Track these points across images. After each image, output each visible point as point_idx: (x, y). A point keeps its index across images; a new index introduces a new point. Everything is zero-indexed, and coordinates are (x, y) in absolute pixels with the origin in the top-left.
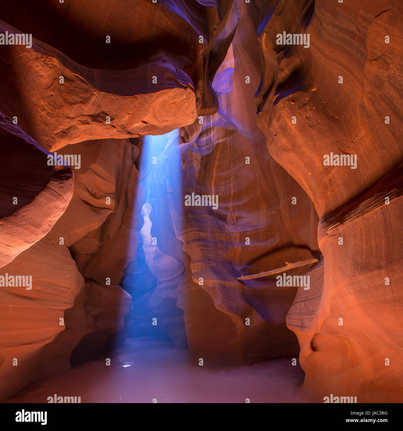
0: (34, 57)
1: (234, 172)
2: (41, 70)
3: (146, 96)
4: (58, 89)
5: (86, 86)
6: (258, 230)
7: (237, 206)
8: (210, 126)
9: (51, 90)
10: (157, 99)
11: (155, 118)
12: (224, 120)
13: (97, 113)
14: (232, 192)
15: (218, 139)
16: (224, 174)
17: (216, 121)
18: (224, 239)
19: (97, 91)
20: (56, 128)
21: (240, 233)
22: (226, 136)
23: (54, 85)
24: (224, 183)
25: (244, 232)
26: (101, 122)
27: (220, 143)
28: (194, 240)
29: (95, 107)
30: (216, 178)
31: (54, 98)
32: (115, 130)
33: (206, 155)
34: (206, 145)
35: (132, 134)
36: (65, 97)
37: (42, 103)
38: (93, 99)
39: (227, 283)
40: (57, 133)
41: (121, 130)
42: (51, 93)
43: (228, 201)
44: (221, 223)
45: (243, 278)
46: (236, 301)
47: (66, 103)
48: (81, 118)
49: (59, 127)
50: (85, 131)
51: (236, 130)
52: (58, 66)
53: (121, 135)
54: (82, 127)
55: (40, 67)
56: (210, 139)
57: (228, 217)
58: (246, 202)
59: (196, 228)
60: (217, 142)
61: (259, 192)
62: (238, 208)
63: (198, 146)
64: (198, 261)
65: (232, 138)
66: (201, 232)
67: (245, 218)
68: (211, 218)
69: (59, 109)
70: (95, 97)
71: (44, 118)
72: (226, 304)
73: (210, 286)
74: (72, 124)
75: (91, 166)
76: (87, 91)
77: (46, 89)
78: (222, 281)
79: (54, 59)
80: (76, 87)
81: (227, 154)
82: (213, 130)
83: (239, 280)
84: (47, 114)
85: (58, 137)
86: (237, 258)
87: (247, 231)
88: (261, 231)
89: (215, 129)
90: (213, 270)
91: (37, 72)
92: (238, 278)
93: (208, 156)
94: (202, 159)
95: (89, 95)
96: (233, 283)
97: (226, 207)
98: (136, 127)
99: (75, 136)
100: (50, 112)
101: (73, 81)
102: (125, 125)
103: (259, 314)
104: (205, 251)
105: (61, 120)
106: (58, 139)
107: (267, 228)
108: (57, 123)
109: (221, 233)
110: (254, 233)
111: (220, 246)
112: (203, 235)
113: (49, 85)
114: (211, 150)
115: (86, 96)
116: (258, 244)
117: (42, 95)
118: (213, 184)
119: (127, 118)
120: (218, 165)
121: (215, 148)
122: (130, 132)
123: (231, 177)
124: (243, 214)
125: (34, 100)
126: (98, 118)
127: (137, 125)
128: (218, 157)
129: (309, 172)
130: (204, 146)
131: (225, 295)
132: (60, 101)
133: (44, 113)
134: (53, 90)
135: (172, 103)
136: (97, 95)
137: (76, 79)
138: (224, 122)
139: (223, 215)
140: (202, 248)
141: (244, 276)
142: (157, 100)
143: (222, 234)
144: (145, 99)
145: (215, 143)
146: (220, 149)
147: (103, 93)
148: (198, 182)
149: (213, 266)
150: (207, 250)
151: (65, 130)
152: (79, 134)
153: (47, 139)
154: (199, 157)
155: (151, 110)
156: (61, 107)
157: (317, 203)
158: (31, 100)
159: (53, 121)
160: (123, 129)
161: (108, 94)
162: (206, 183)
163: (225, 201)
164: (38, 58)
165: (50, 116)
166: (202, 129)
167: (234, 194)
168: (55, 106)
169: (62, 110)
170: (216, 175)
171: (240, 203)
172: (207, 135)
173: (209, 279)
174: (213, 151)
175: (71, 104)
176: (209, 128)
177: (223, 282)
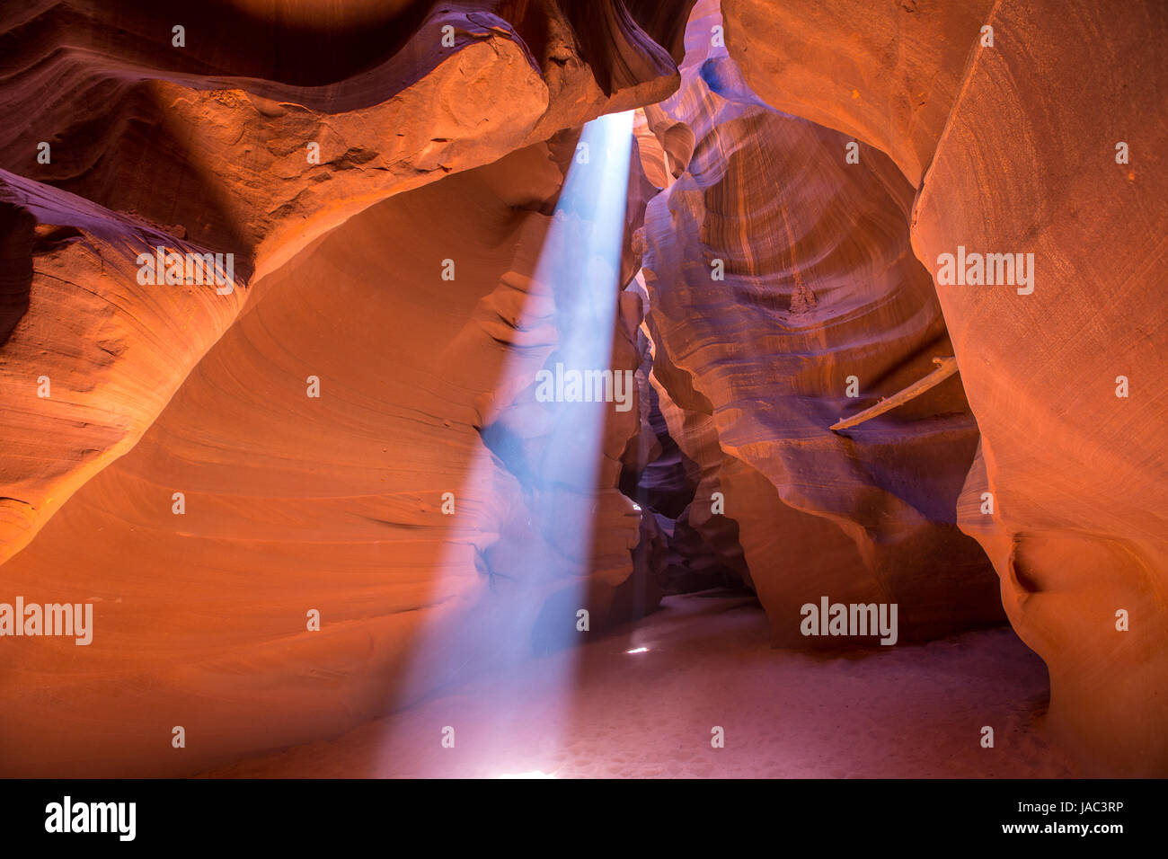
0: (197, 99)
1: (784, 199)
2: (217, 116)
3: (416, 88)
4: (255, 137)
5: (303, 116)
6: (871, 306)
7: (810, 268)
8: (711, 128)
9: (244, 143)
10: (440, 84)
11: (458, 124)
12: (736, 104)
13: (340, 154)
14: (792, 243)
15: (732, 146)
16: (764, 211)
17: (719, 114)
18: (785, 345)
19: (328, 116)
20: (269, 202)
21: (826, 323)
22: (747, 133)
23: (247, 133)
24: (768, 229)
25: (834, 320)
26: (352, 168)
27: (738, 151)
28: (713, 363)
29: (334, 145)
30: (748, 225)
31: (252, 154)
32: (389, 175)
33: (713, 187)
34: (711, 167)
35: (427, 172)
36: (272, 147)
37: (233, 169)
38: (324, 132)
39: (803, 443)
40: (273, 212)
41: (402, 171)
42: (246, 147)
43: (789, 265)
44: (776, 314)
45: (843, 424)
46: (834, 482)
47: (275, 155)
48: (313, 173)
49: (273, 199)
50: (329, 194)
51: (766, 114)
52: (249, 100)
53: (407, 181)
54: (320, 188)
55: (214, 112)
56: (716, 152)
57: (793, 298)
58: (830, 255)
59: (713, 338)
60: (731, 152)
61: (854, 222)
62: (816, 272)
63: (692, 175)
64: (728, 406)
65: (761, 132)
66: (725, 342)
67: (834, 289)
68: (747, 308)
69: (266, 170)
70: (326, 127)
71: (243, 193)
72: (807, 491)
73: (761, 456)
74: (299, 189)
75: (503, 277)
76: (309, 123)
77: (234, 145)
78: (789, 440)
79: (238, 92)
80: (289, 124)
81: (759, 169)
82: (719, 133)
83: (835, 432)
84: (246, 185)
85: (275, 219)
86: (828, 381)
87: (842, 317)
88: (879, 307)
89: (722, 130)
90: (765, 418)
91: (211, 122)
92: (832, 428)
93: (718, 188)
94: (706, 197)
95: (314, 129)
96: (820, 441)
97: (786, 278)
98: (428, 155)
99: (312, 208)
100: (251, 179)
101: (281, 116)
102: (405, 160)
103: (911, 508)
104: (741, 382)
105: (273, 186)
106: (277, 221)
107: (894, 297)
108: (268, 195)
109: (775, 334)
110: (863, 317)
111: (776, 363)
112: (730, 348)
113: (238, 137)
114: (723, 173)
115: (308, 132)
116: (877, 339)
117: (229, 156)
118: (744, 239)
119: (401, 144)
120: (745, 197)
121: (729, 165)
122: (422, 169)
123: (781, 212)
124: (831, 282)
125: (218, 167)
126: (345, 162)
127: (427, 151)
128: (741, 182)
129: (851, 91)
130: (706, 171)
131: (801, 470)
132: (265, 156)
133: (240, 185)
134: (248, 142)
135: (478, 82)
136: (329, 123)
137: (285, 111)
138: (736, 107)
139: (780, 296)
140: (731, 375)
141: (844, 418)
142: (442, 86)
143: (778, 337)
144: (417, 94)
145: (727, 156)
146: (741, 163)
147: (339, 115)
148: (708, 244)
149: (763, 410)
150: (744, 378)
151: (289, 203)
152: (319, 202)
153: (253, 225)
154: (699, 196)
155: (438, 110)
156: (268, 165)
157: (902, 161)
158: (213, 169)
159: (259, 192)
160: (404, 167)
161: (347, 114)
162: (728, 241)
163: (782, 267)
164: (206, 99)
165: (252, 187)
166: (697, 141)
167: (799, 244)
168: (257, 167)
169: (271, 169)
170: (747, 219)
171: (818, 261)
172: (709, 148)
173: (757, 441)
174: (727, 172)
175: (285, 154)
176: (709, 132)
177: (794, 442)
